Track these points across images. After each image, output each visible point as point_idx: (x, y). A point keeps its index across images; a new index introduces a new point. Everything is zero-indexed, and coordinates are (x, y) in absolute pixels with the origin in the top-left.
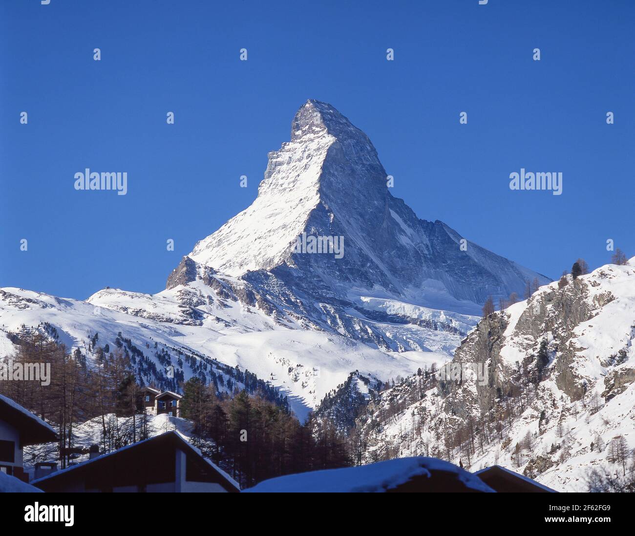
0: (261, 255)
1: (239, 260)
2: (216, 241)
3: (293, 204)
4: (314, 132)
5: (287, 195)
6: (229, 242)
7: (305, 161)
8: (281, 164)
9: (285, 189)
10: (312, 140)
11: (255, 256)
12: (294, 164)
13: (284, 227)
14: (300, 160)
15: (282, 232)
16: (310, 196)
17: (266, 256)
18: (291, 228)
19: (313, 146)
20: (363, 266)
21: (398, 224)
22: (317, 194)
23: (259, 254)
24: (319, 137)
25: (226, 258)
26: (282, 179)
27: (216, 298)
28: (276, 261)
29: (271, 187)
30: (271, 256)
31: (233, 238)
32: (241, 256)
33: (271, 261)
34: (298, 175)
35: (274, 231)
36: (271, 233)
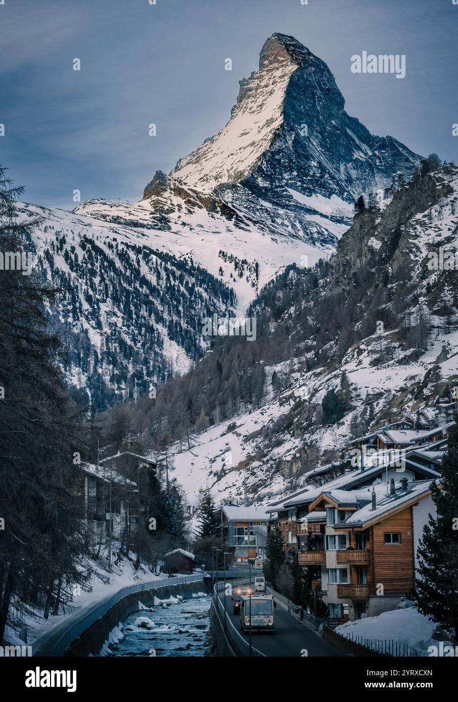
0: (233, 170)
1: (214, 174)
2: (195, 157)
3: (261, 125)
4: (278, 61)
5: (255, 117)
6: (206, 159)
7: (271, 87)
8: (250, 90)
9: (253, 112)
10: (277, 69)
11: (228, 171)
12: (261, 90)
13: (253, 144)
14: (266, 86)
15: (250, 149)
16: (275, 118)
17: (237, 170)
18: (259, 146)
19: (278, 73)
20: (322, 177)
21: (353, 140)
22: (281, 115)
23: (232, 168)
24: (283, 66)
25: (204, 172)
26: (251, 103)
27: (184, 206)
28: (246, 174)
29: (242, 110)
30: (242, 169)
31: (210, 155)
32: (216, 171)
33: (241, 173)
34: (265, 100)
35: (244, 148)
36: (242, 150)
